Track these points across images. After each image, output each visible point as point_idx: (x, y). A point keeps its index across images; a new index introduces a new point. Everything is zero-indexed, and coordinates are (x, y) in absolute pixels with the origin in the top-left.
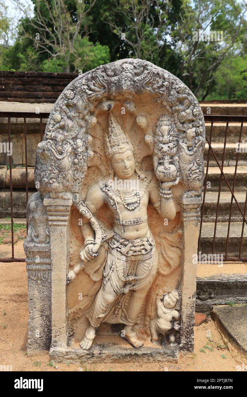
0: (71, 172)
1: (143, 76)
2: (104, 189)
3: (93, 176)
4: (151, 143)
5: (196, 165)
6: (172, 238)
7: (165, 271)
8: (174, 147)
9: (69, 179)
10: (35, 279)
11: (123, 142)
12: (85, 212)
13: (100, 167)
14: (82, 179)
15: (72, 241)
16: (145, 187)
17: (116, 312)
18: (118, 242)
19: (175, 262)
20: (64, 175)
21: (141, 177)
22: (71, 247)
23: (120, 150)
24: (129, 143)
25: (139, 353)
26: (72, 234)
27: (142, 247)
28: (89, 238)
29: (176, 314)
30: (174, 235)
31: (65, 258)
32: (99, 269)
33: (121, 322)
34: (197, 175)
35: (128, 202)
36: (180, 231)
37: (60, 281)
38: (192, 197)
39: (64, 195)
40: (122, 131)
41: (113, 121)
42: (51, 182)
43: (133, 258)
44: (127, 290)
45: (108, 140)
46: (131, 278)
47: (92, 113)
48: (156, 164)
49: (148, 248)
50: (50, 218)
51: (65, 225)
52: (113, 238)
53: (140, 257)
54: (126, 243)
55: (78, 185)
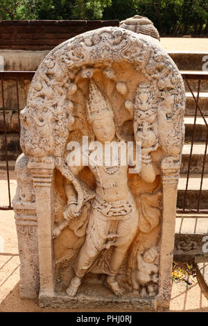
0: (51, 138)
1: (121, 45)
4: (131, 109)
5: (174, 131)
7: (144, 229)
8: (152, 114)
9: (50, 145)
10: (24, 233)
11: (103, 108)
12: (67, 174)
13: (82, 131)
14: (63, 143)
15: (57, 200)
17: (99, 264)
18: (99, 203)
19: (154, 222)
20: (45, 141)
22: (56, 206)
23: (99, 117)
24: (110, 109)
25: (120, 301)
26: (57, 194)
27: (123, 208)
28: (71, 199)
29: (155, 269)
30: (153, 197)
31: (49, 216)
32: (82, 226)
33: (104, 272)
34: (176, 141)
36: (159, 194)
37: (46, 236)
38: (170, 162)
39: (47, 159)
41: (93, 88)
42: (33, 147)
44: (108, 246)
45: (88, 106)
46: (111, 236)
47: (72, 81)
48: (135, 130)
49: (128, 209)
51: (48, 187)
52: (95, 198)
54: (106, 204)
55: (60, 150)
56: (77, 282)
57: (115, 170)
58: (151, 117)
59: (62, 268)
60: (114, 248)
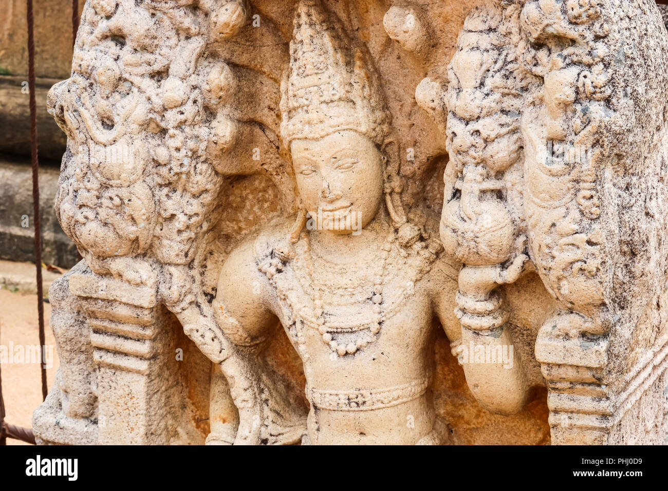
0: (141, 190)
2: (265, 266)
3: (256, 209)
4: (434, 109)
5: (575, 213)
8: (499, 136)
9: (136, 217)
11: (326, 98)
12: (202, 336)
13: (277, 179)
14: (190, 217)
15: (179, 429)
16: (413, 274)
20: (117, 201)
21: (401, 233)
23: (307, 127)
24: (359, 102)
26: (183, 407)
35: (335, 322)
38: (567, 336)
39: (127, 266)
41: (304, 19)
42: (80, 218)
48: (447, 192)
50: (97, 339)
51: (139, 372)
55: (179, 239)
57: (359, 343)
58: (492, 148)
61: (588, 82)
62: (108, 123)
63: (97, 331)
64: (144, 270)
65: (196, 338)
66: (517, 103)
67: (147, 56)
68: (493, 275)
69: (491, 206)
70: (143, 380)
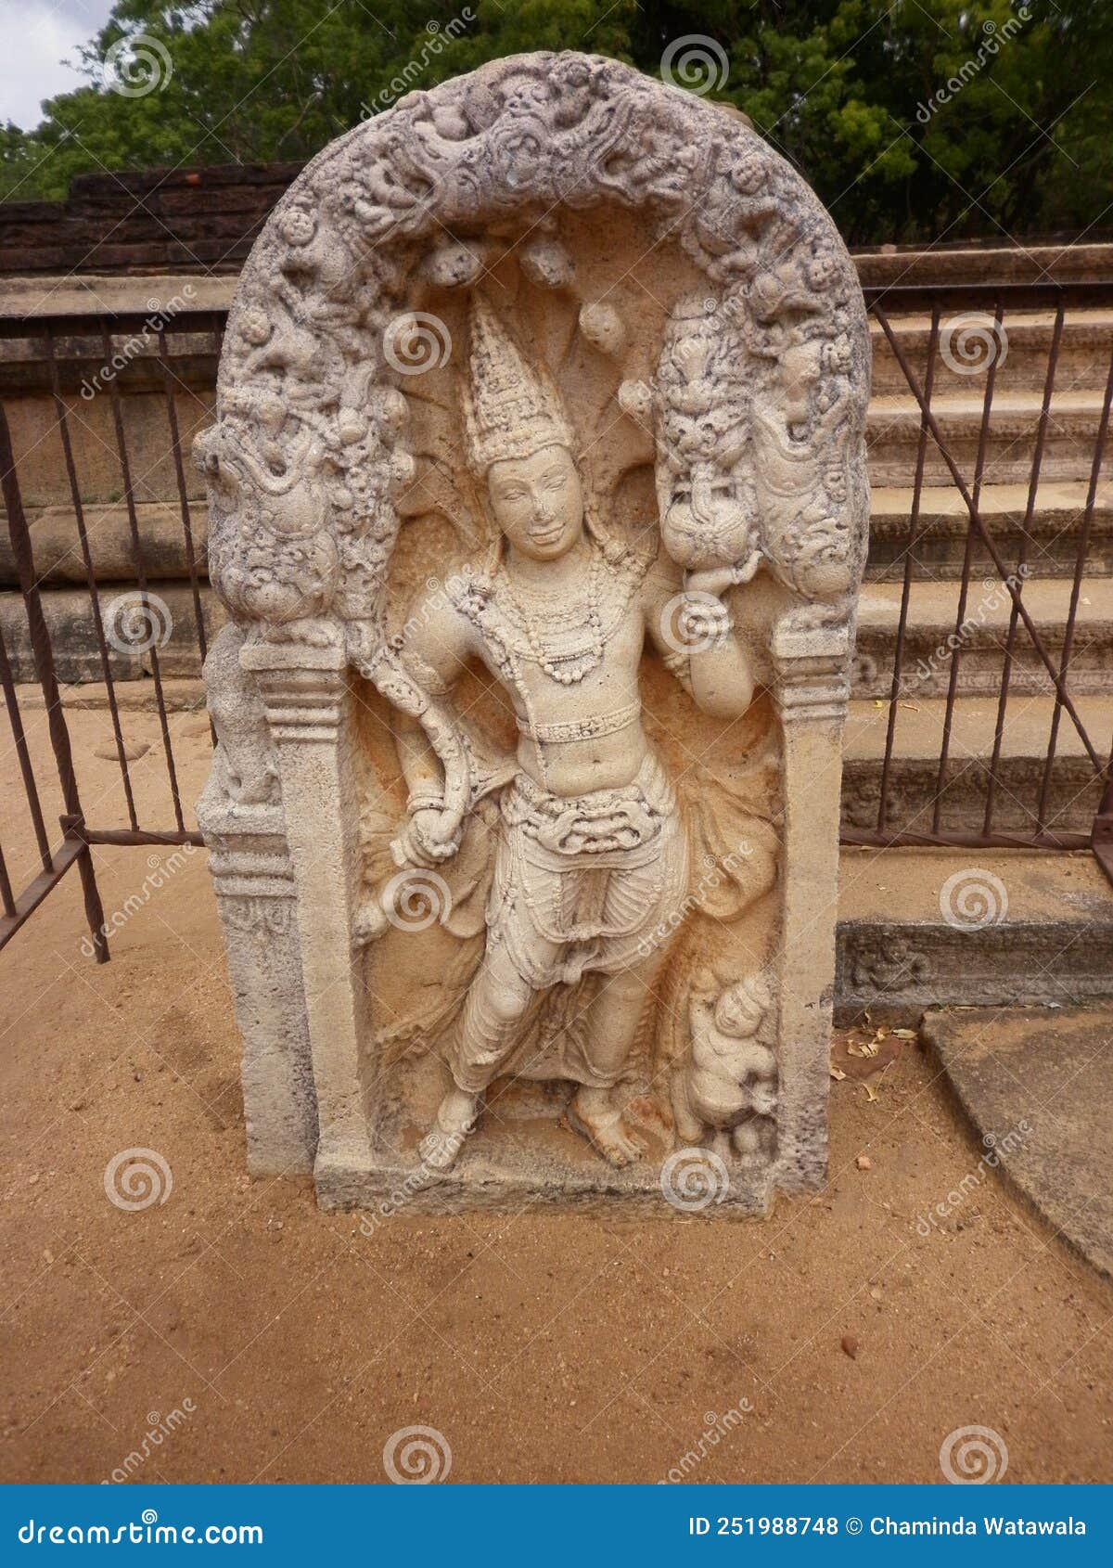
0: (323, 540)
1: (587, 126)
2: (465, 605)
3: (429, 551)
4: (642, 412)
5: (822, 497)
6: (744, 782)
7: (721, 905)
8: (730, 428)
9: (321, 571)
10: (247, 925)
11: (526, 412)
12: (398, 691)
13: (453, 516)
14: (376, 565)
15: (367, 795)
16: (626, 590)
17: (545, 1044)
18: (528, 800)
19: (754, 877)
20: (299, 555)
21: (608, 550)
22: (365, 819)
23: (512, 446)
24: (556, 417)
25: (626, 1184)
26: (368, 770)
27: (621, 822)
28: (423, 787)
29: (761, 1059)
30: (749, 773)
31: (338, 858)
32: (471, 895)
34: (829, 539)
35: (557, 651)
36: (771, 760)
37: (330, 936)
38: (809, 628)
39: (311, 629)
40: (522, 370)
41: (485, 329)
42: (253, 581)
43: (591, 864)
44: (573, 972)
46: (584, 932)
47: (398, 302)
48: (664, 498)
49: (644, 823)
50: (274, 714)
51: (327, 741)
52: (511, 785)
53: (614, 860)
54: (557, 806)
55: (365, 591)
56: (458, 1114)
57: (585, 668)
58: (725, 441)
59: (403, 1060)
60: (595, 978)
61: (834, 354)
62: (278, 468)
63: (273, 705)
64: (329, 630)
65: (393, 694)
66: (744, 391)
67: (316, 387)
68: (728, 576)
69: (723, 505)
70: (333, 750)
